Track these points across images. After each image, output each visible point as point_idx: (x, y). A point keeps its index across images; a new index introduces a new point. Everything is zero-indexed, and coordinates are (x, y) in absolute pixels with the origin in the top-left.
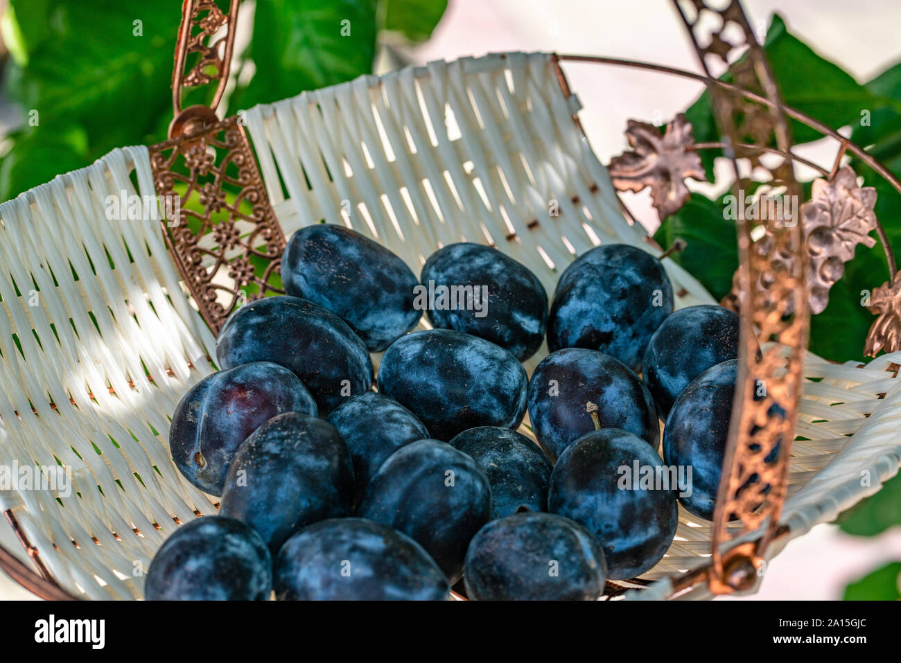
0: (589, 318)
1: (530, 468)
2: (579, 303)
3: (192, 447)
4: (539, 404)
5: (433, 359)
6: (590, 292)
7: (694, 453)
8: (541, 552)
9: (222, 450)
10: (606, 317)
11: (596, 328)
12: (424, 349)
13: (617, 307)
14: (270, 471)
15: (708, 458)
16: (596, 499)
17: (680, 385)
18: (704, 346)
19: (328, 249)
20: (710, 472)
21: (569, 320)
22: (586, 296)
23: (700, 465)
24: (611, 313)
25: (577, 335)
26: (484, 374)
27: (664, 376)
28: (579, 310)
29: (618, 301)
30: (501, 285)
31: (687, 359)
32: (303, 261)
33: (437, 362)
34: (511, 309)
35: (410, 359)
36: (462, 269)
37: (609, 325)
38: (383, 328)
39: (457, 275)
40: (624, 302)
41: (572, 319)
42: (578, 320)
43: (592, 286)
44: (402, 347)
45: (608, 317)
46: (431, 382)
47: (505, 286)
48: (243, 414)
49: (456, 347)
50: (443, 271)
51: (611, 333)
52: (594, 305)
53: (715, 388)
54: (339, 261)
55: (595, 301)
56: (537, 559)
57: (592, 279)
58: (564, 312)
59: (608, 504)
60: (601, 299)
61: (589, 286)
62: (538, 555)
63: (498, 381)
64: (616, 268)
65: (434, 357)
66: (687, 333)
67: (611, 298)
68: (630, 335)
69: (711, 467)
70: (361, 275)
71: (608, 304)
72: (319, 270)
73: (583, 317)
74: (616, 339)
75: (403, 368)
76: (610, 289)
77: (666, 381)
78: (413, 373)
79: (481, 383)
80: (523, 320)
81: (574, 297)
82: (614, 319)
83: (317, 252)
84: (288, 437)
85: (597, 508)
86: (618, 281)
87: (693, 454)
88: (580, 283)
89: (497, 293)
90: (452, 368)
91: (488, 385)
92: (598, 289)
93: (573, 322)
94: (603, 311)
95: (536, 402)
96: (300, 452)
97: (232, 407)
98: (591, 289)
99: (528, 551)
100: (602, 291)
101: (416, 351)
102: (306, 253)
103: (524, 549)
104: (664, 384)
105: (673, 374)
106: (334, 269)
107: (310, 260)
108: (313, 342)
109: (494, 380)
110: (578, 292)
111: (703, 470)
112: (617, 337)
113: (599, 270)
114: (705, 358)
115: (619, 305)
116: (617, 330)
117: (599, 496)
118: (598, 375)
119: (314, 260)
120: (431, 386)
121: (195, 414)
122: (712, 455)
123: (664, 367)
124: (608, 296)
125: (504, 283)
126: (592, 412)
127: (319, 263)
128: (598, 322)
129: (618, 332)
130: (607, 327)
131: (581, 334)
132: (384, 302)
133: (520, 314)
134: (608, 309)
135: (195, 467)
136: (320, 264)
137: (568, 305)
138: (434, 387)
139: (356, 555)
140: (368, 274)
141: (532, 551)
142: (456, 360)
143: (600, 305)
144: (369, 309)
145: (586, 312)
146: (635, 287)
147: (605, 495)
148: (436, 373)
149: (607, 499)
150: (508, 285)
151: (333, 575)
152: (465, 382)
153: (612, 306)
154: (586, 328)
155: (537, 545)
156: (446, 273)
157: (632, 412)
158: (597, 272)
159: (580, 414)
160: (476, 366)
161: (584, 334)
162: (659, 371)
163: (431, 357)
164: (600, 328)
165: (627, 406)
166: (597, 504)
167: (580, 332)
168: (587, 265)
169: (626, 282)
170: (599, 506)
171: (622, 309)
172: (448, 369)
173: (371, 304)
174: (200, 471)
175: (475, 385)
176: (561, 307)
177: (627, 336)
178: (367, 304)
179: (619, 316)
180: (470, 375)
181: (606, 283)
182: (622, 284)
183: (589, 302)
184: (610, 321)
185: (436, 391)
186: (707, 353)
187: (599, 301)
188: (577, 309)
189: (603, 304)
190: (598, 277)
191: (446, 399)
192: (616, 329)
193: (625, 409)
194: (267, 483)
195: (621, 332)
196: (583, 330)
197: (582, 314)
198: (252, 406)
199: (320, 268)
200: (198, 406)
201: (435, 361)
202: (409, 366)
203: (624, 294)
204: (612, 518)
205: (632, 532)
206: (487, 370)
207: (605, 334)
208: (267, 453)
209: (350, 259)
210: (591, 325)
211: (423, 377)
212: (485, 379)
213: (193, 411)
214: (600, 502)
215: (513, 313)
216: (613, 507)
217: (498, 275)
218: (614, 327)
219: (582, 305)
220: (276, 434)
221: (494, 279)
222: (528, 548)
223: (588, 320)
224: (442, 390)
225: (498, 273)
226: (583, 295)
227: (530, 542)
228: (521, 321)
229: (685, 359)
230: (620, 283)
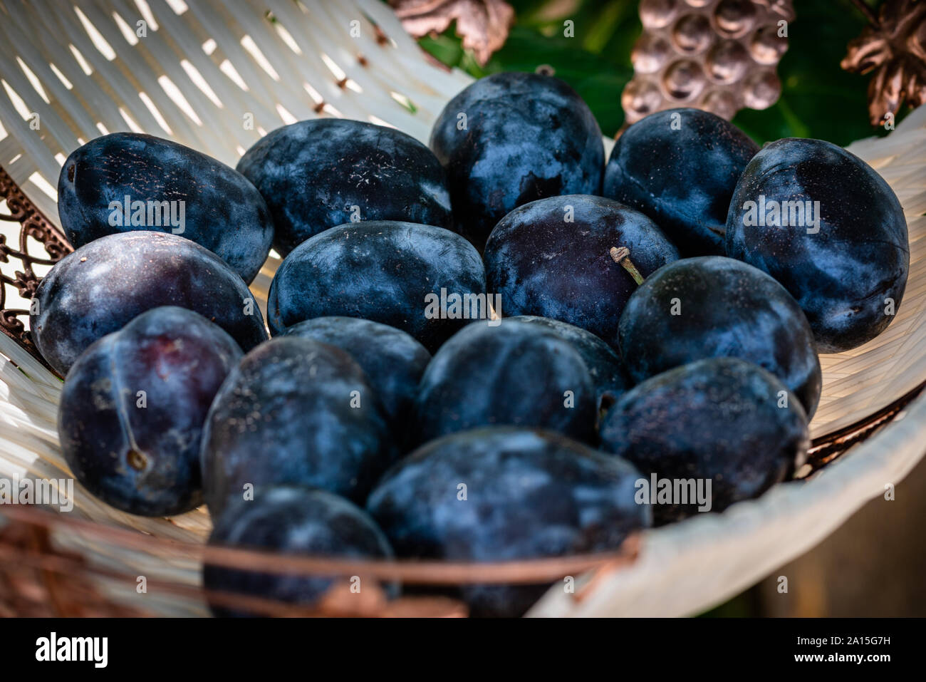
0: (525, 164)
1: (593, 344)
2: (503, 149)
3: (120, 444)
4: (525, 283)
5: (367, 257)
6: (510, 131)
7: (813, 252)
8: (736, 397)
9: (174, 432)
10: (547, 156)
11: (538, 175)
12: (349, 248)
13: (556, 139)
14: (295, 417)
15: (836, 252)
16: (735, 336)
17: (697, 207)
18: (710, 148)
19: (138, 160)
20: (845, 268)
21: (496, 176)
22: (508, 137)
23: (829, 265)
24: (552, 149)
25: (516, 191)
26: (443, 258)
27: (669, 204)
28: (506, 159)
29: (554, 132)
30: (389, 151)
31: (695, 170)
32: (110, 186)
33: (376, 259)
34: (416, 180)
35: (334, 267)
36: (322, 148)
37: (553, 166)
38: (241, 258)
39: (317, 159)
40: (560, 131)
41: (500, 172)
42: (511, 171)
43: (508, 123)
44: (311, 256)
45: (550, 156)
46: (379, 288)
47: (396, 151)
48: (185, 374)
49: (390, 235)
50: (291, 160)
51: (559, 177)
52: (526, 145)
53: (792, 168)
54: (162, 171)
55: (523, 140)
56: (735, 408)
57: (504, 115)
58: (482, 169)
59: (754, 336)
60: (530, 135)
61: (505, 123)
62: (734, 402)
63: (464, 264)
64: (527, 94)
65: (368, 254)
66: (676, 139)
67: (544, 130)
68: (581, 176)
69: (844, 262)
70: (198, 185)
71: (542, 138)
72: (138, 191)
73: (515, 166)
74: (566, 185)
75: (329, 281)
76: (537, 119)
77: (674, 209)
78: (347, 283)
79: (446, 271)
80: (433, 193)
81: (490, 144)
82: (558, 157)
83: (126, 168)
84: (295, 366)
85: (741, 346)
86: (540, 108)
87: (811, 254)
88: (488, 125)
89: (390, 163)
90: (400, 261)
91: (455, 272)
92: (520, 124)
93: (503, 176)
94: (540, 150)
95: (518, 282)
96: (324, 380)
97: (164, 368)
98: (509, 127)
99: (718, 403)
100: (527, 125)
101: (338, 254)
102: (110, 174)
103: (710, 401)
104: (671, 215)
105: (683, 195)
106: (160, 184)
107: (121, 181)
108: (193, 278)
109: (459, 265)
110: (493, 136)
111: (835, 270)
112: (566, 182)
113: (506, 102)
114: (718, 161)
115: (558, 136)
116: (565, 171)
117: (737, 330)
118: (599, 216)
119: (127, 180)
120: (381, 292)
121: (107, 397)
122: (839, 246)
123: (665, 191)
124: (538, 129)
125: (393, 148)
126: (623, 259)
127: (135, 181)
128: (539, 166)
129: (566, 174)
130: (552, 170)
131: (520, 190)
132: (236, 217)
133: (429, 185)
134: (546, 145)
135: (132, 474)
136: (137, 183)
137: (485, 158)
138: (386, 293)
139: (513, 463)
140: (204, 182)
141: (724, 400)
142: (400, 249)
143: (533, 142)
144: (222, 232)
145: (518, 157)
146: (564, 111)
147: (745, 326)
148: (380, 272)
149: (750, 329)
150: (398, 149)
151: (492, 498)
152: (426, 275)
153: (550, 140)
154: (525, 179)
155: (726, 392)
156: (298, 162)
157: (667, 250)
158: (505, 106)
159: (603, 270)
160: (429, 251)
161: (524, 189)
162: (657, 200)
163: (364, 255)
164: (543, 174)
165: (658, 244)
166: (739, 341)
167: (518, 187)
168: (482, 103)
169: (550, 106)
170: (742, 342)
171: (563, 141)
172: (396, 264)
173: (222, 223)
174: (141, 476)
175: (439, 277)
176: (473, 164)
177: (578, 178)
178: (217, 224)
179: (563, 152)
180: (429, 265)
181: (527, 114)
182: (546, 110)
183: (515, 143)
184: (554, 161)
185: (390, 298)
186: (718, 154)
187: (529, 138)
188: (502, 157)
189: (537, 140)
190: (510, 110)
191: (407, 306)
192: (562, 171)
193: (658, 247)
194: (299, 433)
195: (570, 173)
196: (522, 182)
197: (513, 162)
198: (191, 360)
199: (140, 189)
200: (108, 384)
201: (373, 258)
202: (338, 277)
203: (556, 123)
204: (766, 353)
205: (793, 366)
206: (444, 253)
207: (552, 179)
208: (278, 394)
209: (175, 166)
210: (531, 173)
211: (365, 284)
212: (448, 265)
213: (102, 393)
214: (742, 337)
215: (421, 184)
216: (762, 339)
217: (379, 141)
218: (560, 168)
219: (509, 150)
220: (275, 368)
221: (375, 147)
222: (715, 398)
223: (525, 167)
224: (398, 294)
225: (377, 138)
226: (501, 137)
227: (714, 390)
228: (433, 195)
229: (692, 170)
230: (544, 109)
